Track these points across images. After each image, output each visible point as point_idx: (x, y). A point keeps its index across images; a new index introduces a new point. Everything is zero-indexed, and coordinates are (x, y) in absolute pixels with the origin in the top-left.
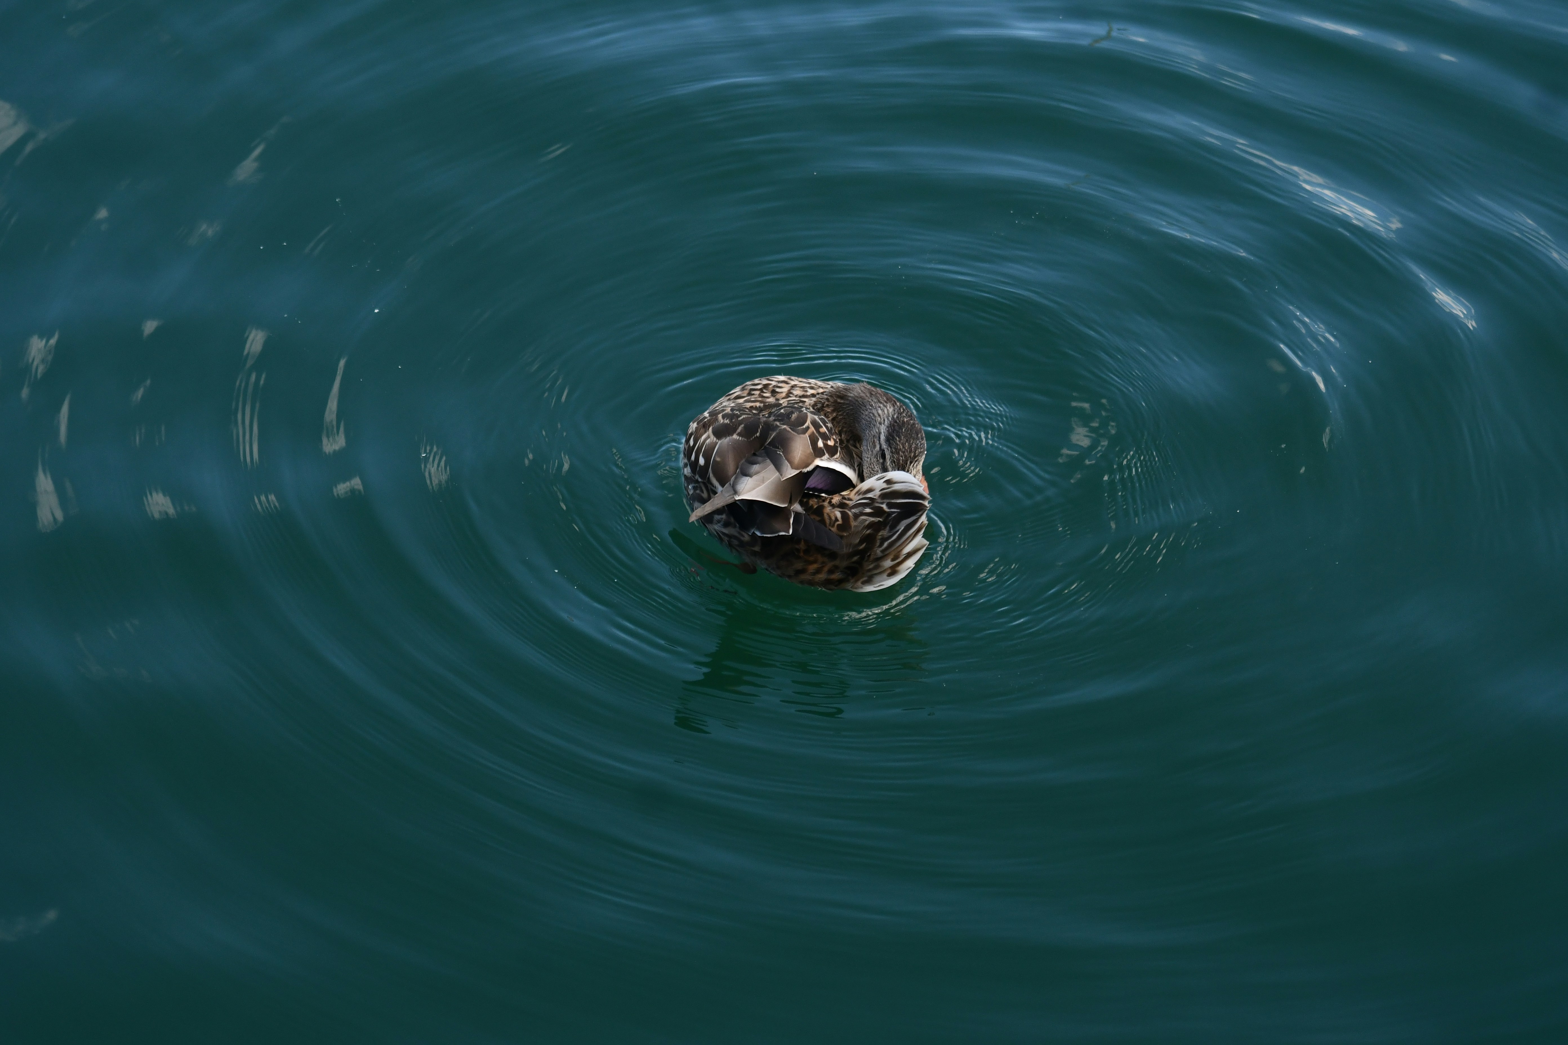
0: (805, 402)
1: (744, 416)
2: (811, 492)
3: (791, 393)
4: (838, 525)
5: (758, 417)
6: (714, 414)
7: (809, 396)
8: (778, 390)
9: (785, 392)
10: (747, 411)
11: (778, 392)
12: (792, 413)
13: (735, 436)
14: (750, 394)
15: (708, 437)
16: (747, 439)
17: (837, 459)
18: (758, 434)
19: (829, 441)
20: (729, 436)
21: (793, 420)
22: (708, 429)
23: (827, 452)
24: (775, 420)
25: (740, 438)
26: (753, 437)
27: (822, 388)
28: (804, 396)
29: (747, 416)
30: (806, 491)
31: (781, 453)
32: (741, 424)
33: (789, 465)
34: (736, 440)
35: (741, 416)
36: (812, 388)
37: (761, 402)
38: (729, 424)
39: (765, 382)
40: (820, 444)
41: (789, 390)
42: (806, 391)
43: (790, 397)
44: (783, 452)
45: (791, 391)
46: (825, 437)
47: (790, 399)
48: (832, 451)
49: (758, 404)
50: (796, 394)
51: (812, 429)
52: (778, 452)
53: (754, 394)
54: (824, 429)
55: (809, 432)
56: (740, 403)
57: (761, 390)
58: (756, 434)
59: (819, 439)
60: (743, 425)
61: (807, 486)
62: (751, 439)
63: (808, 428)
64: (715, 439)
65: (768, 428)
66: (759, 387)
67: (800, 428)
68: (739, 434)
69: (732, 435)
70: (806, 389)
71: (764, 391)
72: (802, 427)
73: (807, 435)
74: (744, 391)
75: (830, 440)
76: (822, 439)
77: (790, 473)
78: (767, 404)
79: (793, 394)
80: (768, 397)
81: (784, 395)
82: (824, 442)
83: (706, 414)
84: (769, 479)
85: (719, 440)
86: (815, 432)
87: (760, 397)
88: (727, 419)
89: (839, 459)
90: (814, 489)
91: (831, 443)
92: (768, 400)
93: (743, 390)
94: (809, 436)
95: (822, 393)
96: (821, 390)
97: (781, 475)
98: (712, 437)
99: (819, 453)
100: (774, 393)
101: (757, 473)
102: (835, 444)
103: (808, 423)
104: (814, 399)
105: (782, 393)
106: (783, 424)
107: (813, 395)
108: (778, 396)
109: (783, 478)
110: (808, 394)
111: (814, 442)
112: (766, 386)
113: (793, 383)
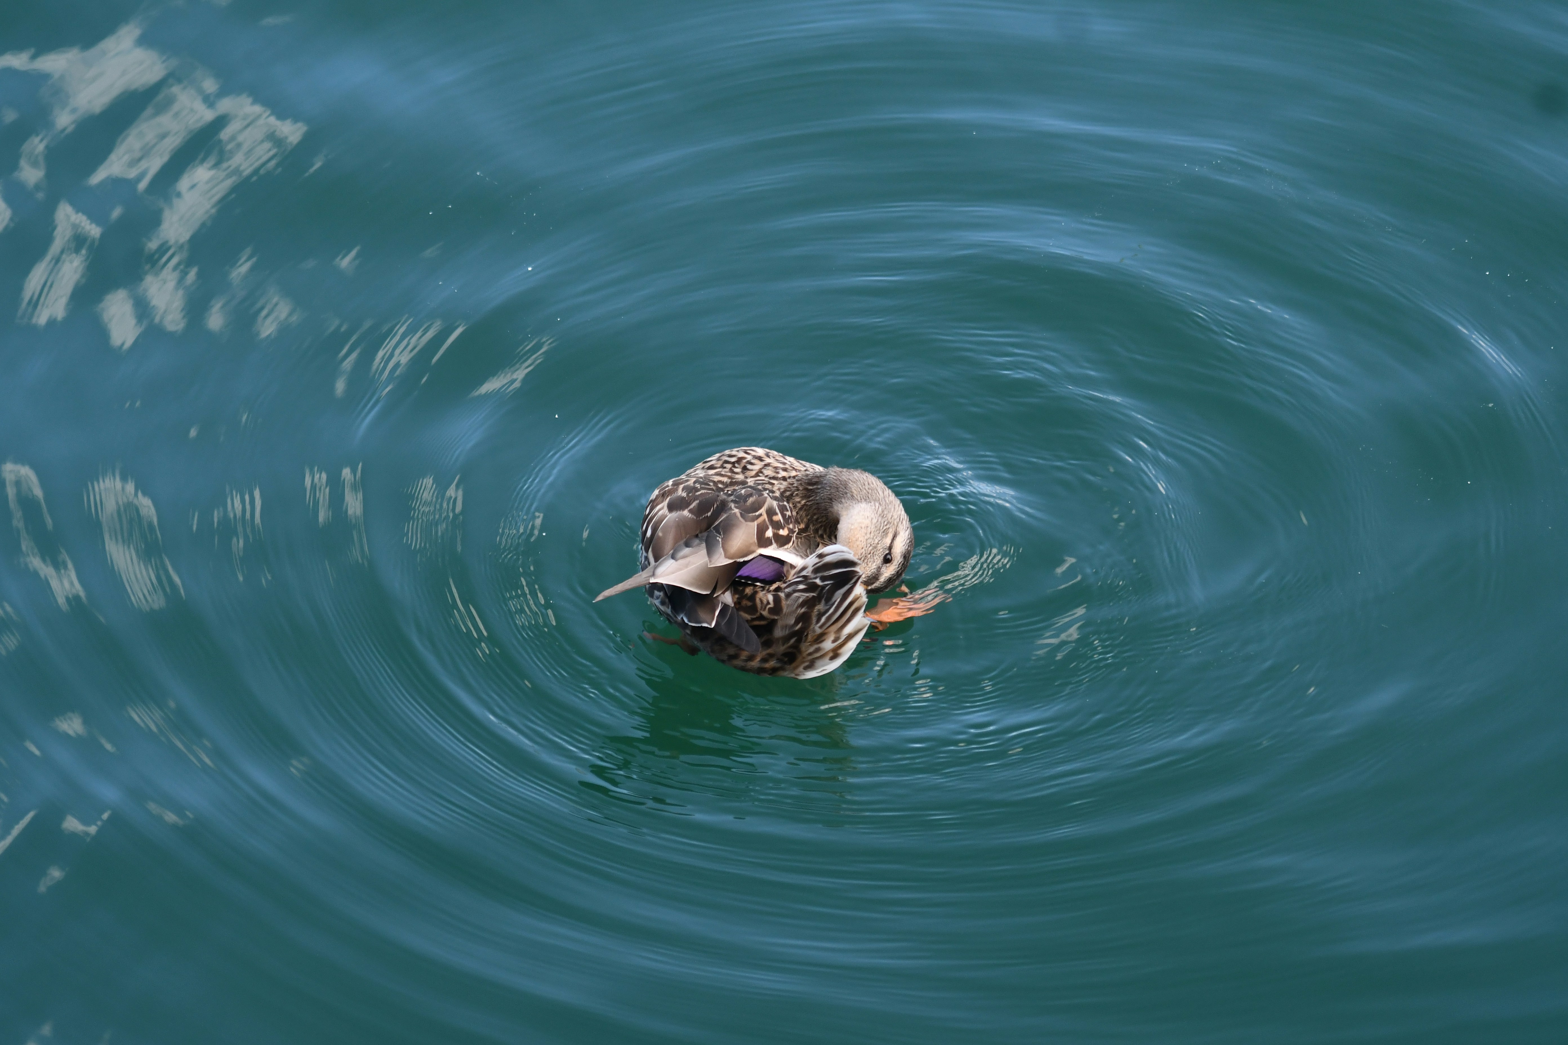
0: (774, 484)
1: (703, 491)
2: (743, 581)
3: (762, 472)
4: (770, 609)
5: (719, 494)
6: (676, 484)
7: (780, 478)
8: (749, 467)
9: (755, 470)
10: (711, 484)
11: (748, 470)
12: (751, 495)
13: (686, 513)
14: (722, 467)
15: (662, 509)
16: (697, 518)
17: (787, 549)
18: (709, 514)
19: (781, 530)
20: (680, 511)
21: (748, 504)
22: (666, 499)
23: (775, 542)
24: (732, 501)
25: (690, 515)
26: (703, 516)
27: (796, 470)
28: (774, 478)
29: (706, 491)
30: (737, 579)
31: (720, 540)
32: (697, 500)
33: (723, 553)
34: (685, 517)
35: (700, 491)
36: (785, 470)
37: (729, 477)
38: (685, 498)
39: (741, 454)
40: (769, 533)
41: (761, 469)
42: (778, 473)
43: (760, 476)
44: (722, 539)
45: (763, 470)
46: (777, 526)
47: (758, 478)
48: (782, 541)
49: (725, 479)
50: (766, 474)
51: (765, 516)
52: (718, 538)
53: (725, 468)
54: (779, 517)
55: (760, 520)
56: (709, 475)
57: (733, 463)
58: (708, 513)
59: (768, 528)
60: (697, 502)
61: (738, 574)
62: (701, 518)
63: (761, 515)
64: (667, 511)
65: (723, 507)
66: (733, 460)
67: (751, 514)
68: (690, 511)
69: (684, 510)
70: (778, 471)
71: (736, 465)
72: (754, 514)
73: (756, 523)
74: (719, 462)
75: (783, 529)
76: (773, 528)
77: (721, 560)
78: (734, 480)
79: (764, 474)
80: (737, 473)
81: (753, 473)
82: (775, 531)
83: (670, 482)
84: (695, 564)
85: (670, 513)
86: (767, 520)
87: (730, 472)
88: (685, 492)
89: (791, 549)
90: (748, 578)
91: (783, 532)
92: (737, 476)
93: (718, 460)
94: (757, 525)
95: (794, 477)
96: (794, 473)
97: (710, 561)
98: (666, 508)
99: (763, 542)
100: (745, 469)
101: (684, 557)
102: (788, 534)
103: (763, 511)
104: (785, 483)
105: (752, 470)
106: (736, 507)
107: (784, 479)
108: (749, 473)
109: (710, 565)
110: (780, 476)
111: (761, 530)
112: (740, 460)
113: (768, 460)
